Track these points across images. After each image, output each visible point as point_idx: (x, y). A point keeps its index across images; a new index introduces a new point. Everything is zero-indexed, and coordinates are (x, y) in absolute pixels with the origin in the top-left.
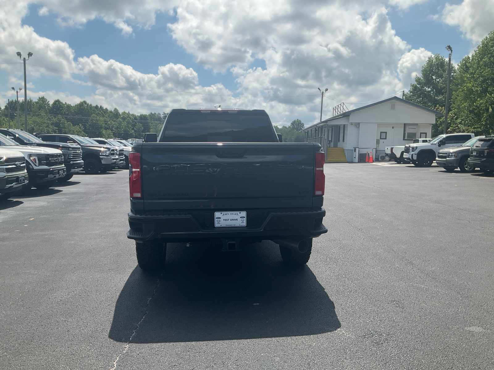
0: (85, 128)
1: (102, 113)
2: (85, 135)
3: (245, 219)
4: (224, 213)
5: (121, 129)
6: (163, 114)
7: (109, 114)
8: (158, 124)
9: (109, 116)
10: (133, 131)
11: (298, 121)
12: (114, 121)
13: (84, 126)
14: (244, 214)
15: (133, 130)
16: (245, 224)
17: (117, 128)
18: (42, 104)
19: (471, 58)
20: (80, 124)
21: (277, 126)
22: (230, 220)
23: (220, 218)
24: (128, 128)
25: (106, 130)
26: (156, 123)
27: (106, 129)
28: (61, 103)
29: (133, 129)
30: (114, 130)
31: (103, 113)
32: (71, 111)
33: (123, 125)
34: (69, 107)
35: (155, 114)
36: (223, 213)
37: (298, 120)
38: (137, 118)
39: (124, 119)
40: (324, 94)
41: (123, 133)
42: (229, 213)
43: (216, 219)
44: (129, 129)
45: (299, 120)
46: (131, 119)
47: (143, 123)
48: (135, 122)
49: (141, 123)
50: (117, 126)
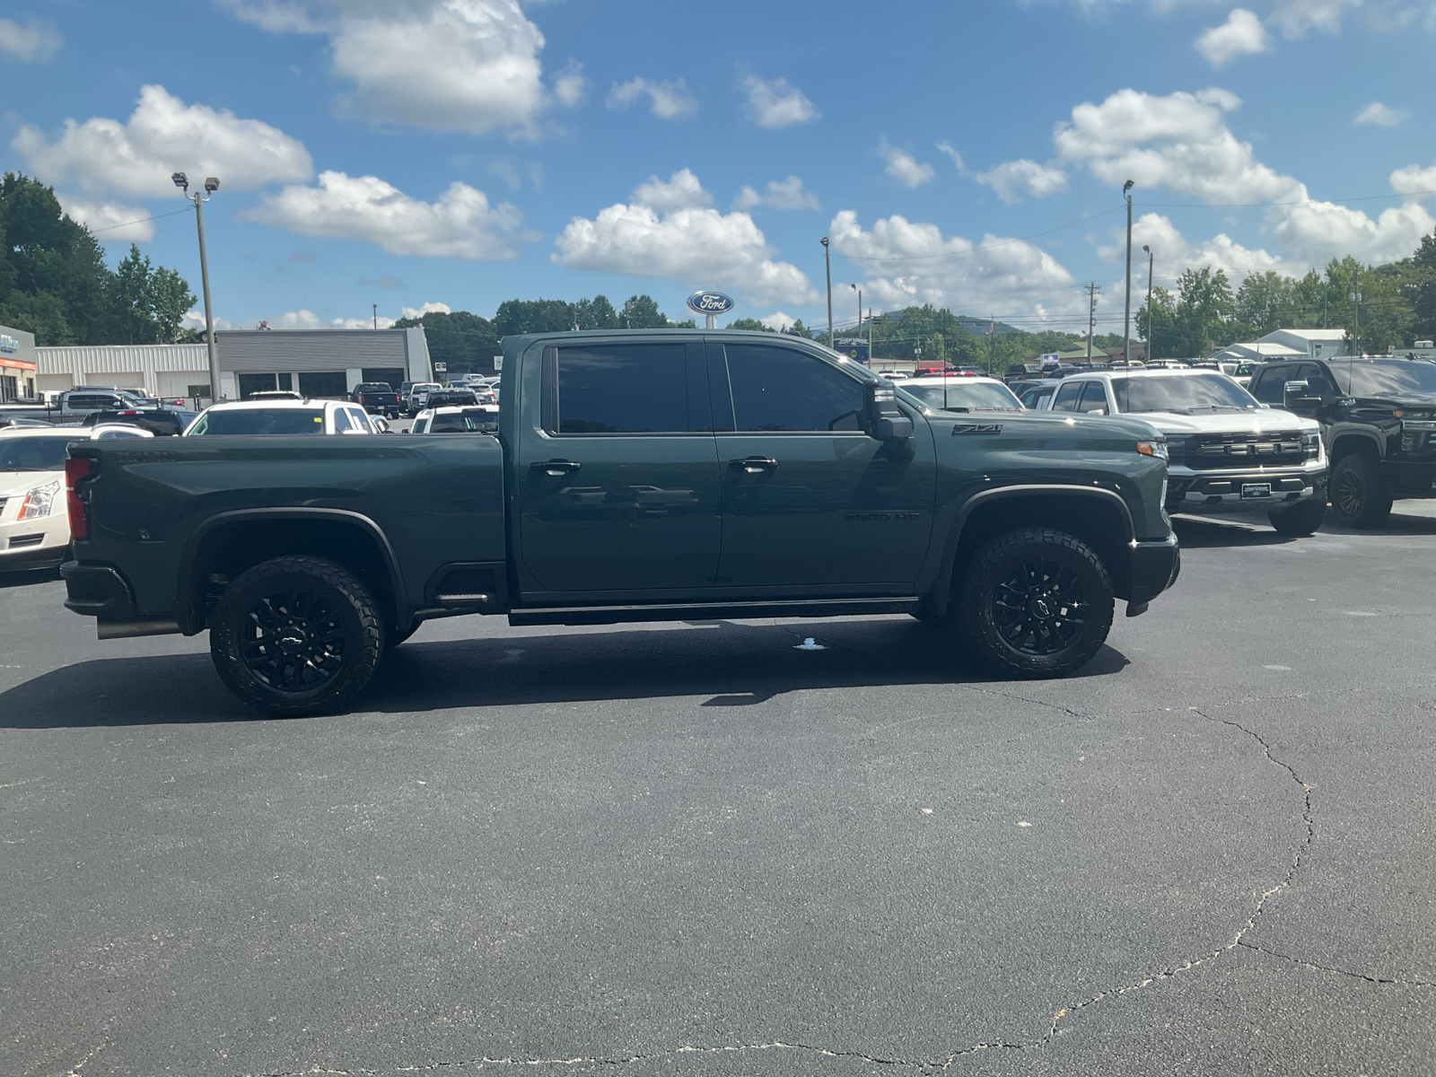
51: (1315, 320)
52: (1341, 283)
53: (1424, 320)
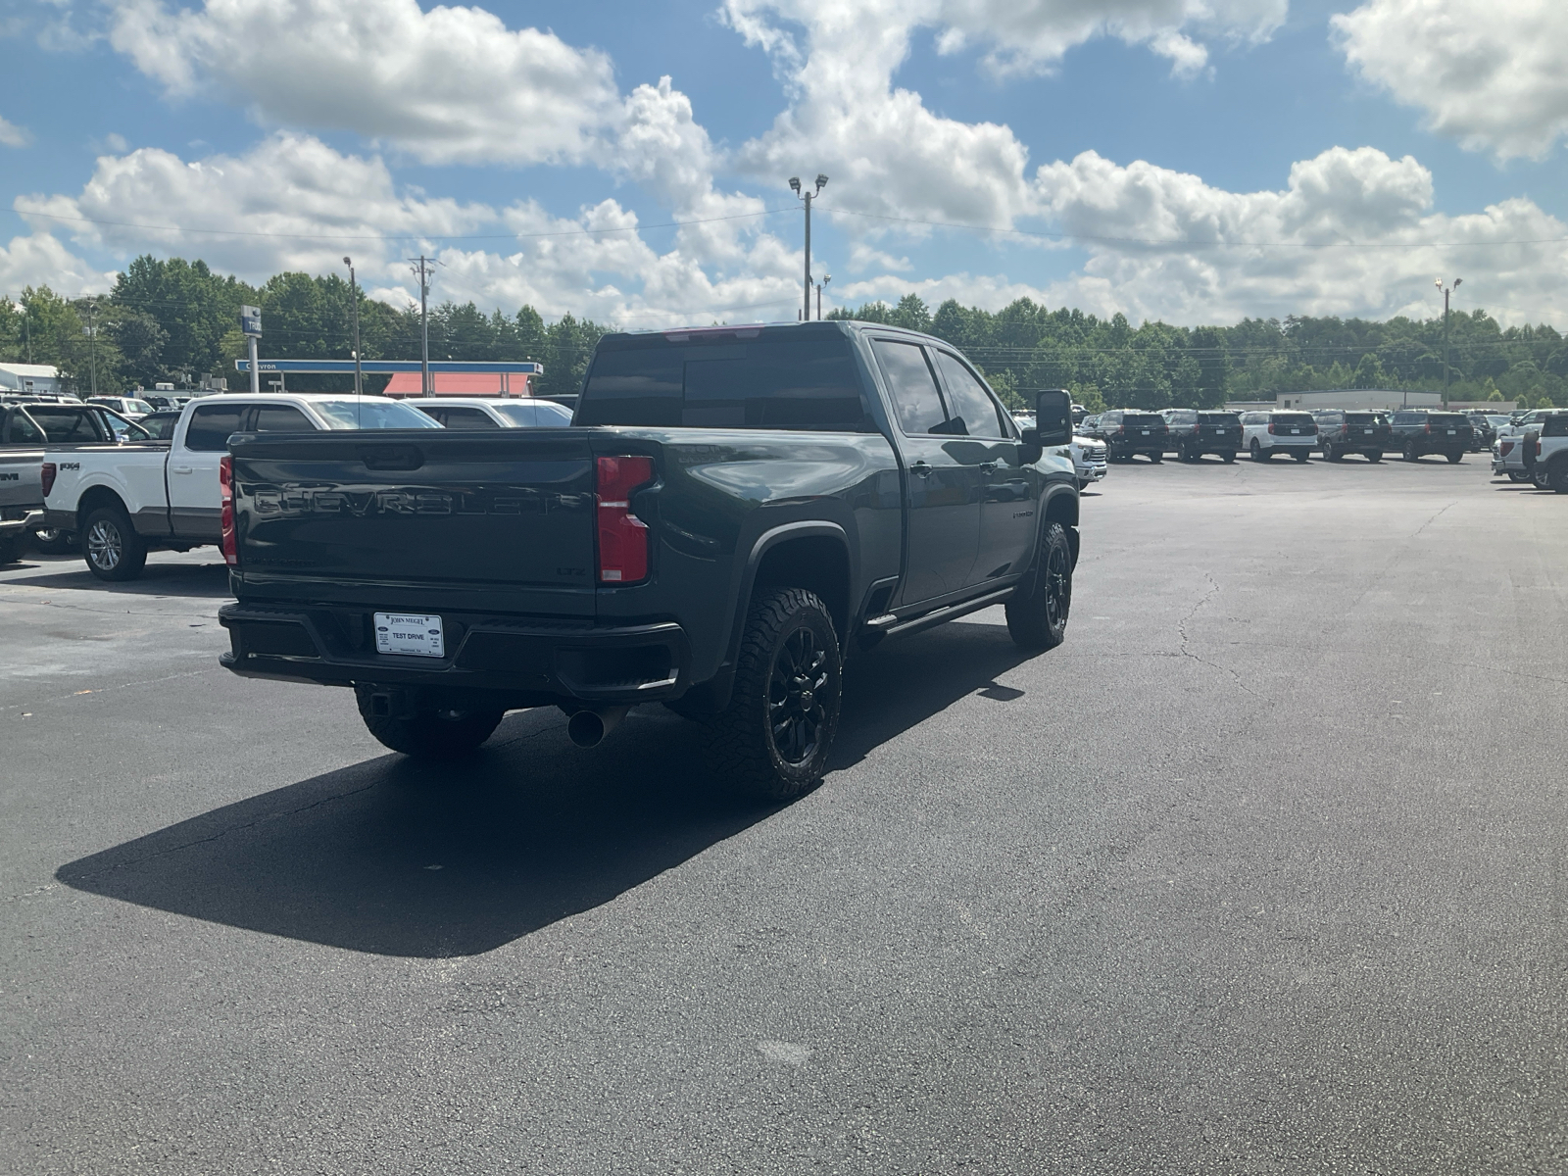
0: (1021, 380)
1: (1076, 332)
2: (1020, 402)
3: (439, 636)
5: (1130, 379)
6: (1288, 322)
7: (1098, 334)
8: (1267, 354)
9: (1096, 340)
10: (1167, 383)
12: (1112, 354)
13: (1019, 373)
14: (435, 622)
15: (1166, 380)
16: (440, 651)
17: (1118, 376)
18: (909, 316)
20: (1008, 370)
22: (407, 637)
23: (387, 630)
24: (1152, 374)
25: (1083, 383)
26: (1261, 354)
27: (1083, 379)
28: (959, 309)
29: (1168, 377)
30: (1108, 383)
31: (1080, 331)
32: (986, 332)
33: (1135, 364)
34: (980, 318)
35: (1260, 321)
36: (394, 616)
38: (1186, 339)
39: (1141, 345)
41: (1135, 391)
42: (404, 617)
43: (379, 632)
44: (1155, 378)
46: (1163, 344)
47: (1202, 356)
48: (1175, 352)
49: (1195, 357)
50: (1119, 370)
51: (17, 353)
52: (40, 314)
53: (130, 361)
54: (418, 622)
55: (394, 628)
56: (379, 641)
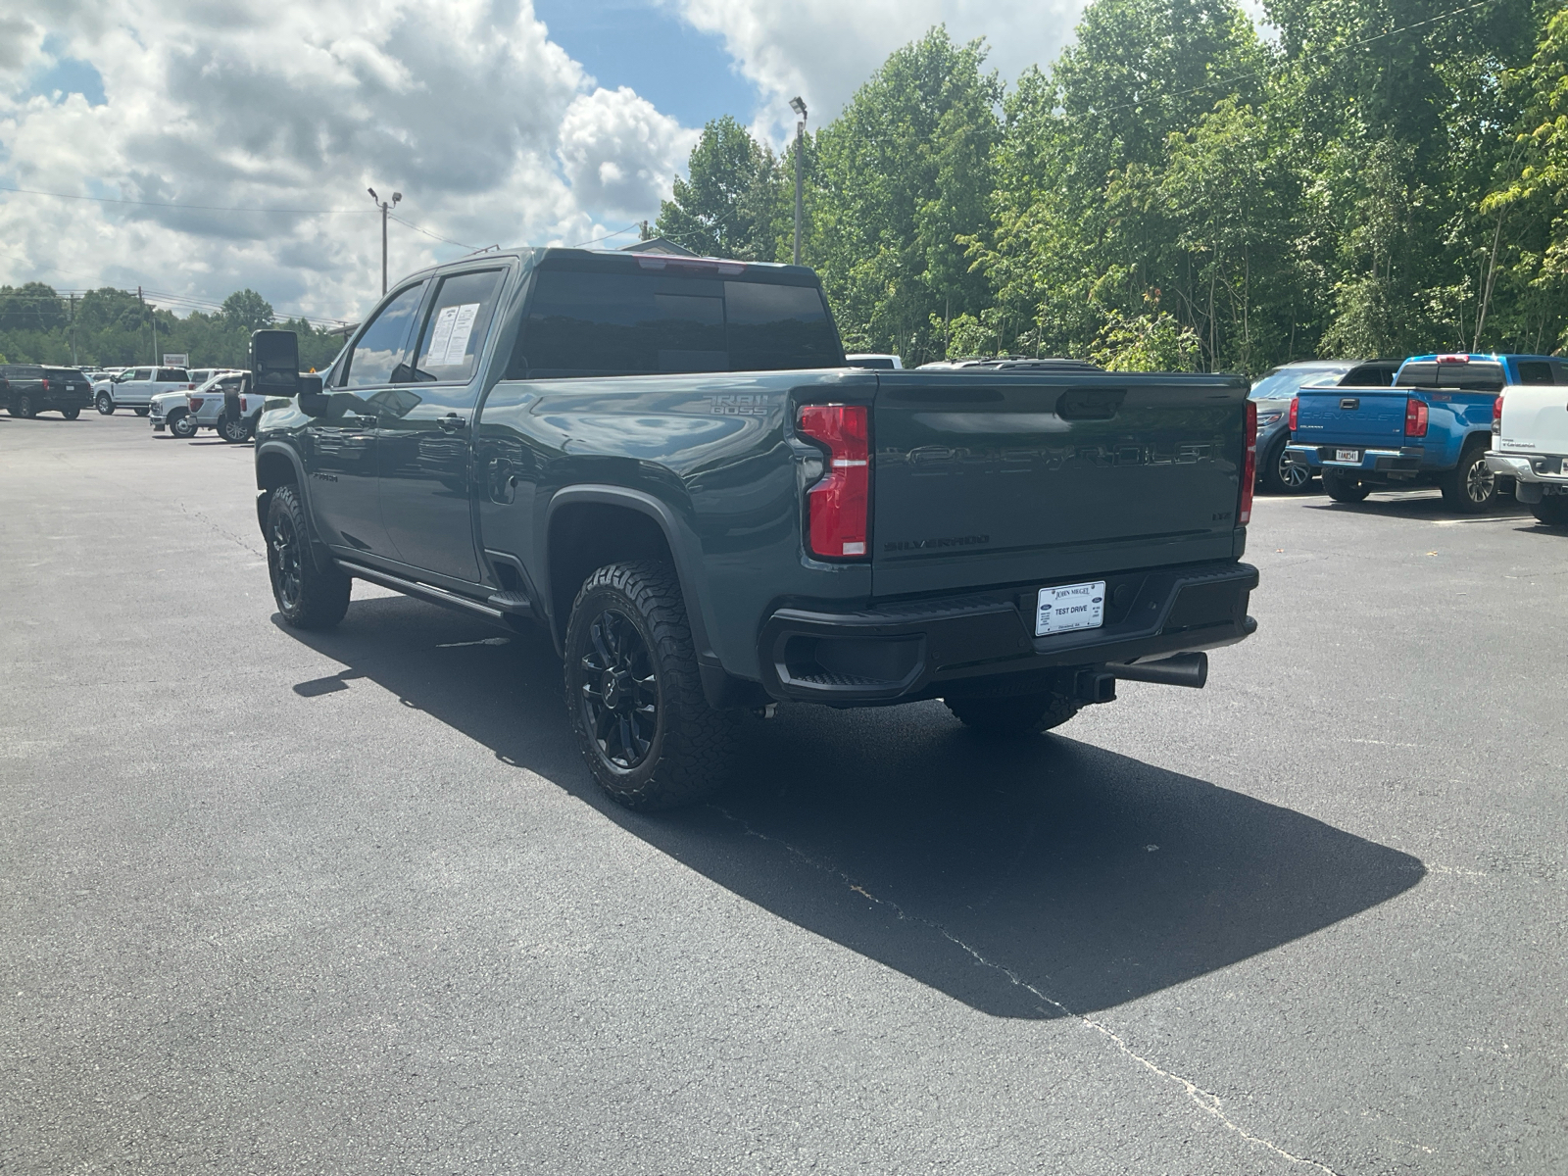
3: (1101, 604)
4: (1059, 591)
11: (248, 297)
14: (1099, 589)
16: (1098, 621)
19: (814, 140)
21: (170, 312)
22: (1070, 611)
23: (1050, 606)
36: (1060, 589)
37: (248, 291)
40: (388, 210)
42: (1070, 588)
43: (1041, 611)
45: (253, 291)
54: (1084, 592)
55: (1057, 604)
56: (1039, 621)
